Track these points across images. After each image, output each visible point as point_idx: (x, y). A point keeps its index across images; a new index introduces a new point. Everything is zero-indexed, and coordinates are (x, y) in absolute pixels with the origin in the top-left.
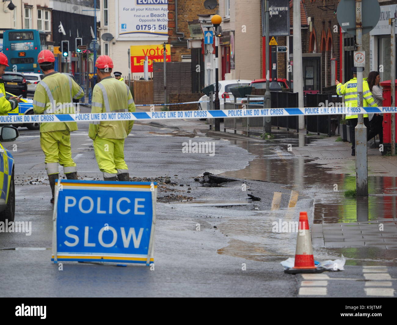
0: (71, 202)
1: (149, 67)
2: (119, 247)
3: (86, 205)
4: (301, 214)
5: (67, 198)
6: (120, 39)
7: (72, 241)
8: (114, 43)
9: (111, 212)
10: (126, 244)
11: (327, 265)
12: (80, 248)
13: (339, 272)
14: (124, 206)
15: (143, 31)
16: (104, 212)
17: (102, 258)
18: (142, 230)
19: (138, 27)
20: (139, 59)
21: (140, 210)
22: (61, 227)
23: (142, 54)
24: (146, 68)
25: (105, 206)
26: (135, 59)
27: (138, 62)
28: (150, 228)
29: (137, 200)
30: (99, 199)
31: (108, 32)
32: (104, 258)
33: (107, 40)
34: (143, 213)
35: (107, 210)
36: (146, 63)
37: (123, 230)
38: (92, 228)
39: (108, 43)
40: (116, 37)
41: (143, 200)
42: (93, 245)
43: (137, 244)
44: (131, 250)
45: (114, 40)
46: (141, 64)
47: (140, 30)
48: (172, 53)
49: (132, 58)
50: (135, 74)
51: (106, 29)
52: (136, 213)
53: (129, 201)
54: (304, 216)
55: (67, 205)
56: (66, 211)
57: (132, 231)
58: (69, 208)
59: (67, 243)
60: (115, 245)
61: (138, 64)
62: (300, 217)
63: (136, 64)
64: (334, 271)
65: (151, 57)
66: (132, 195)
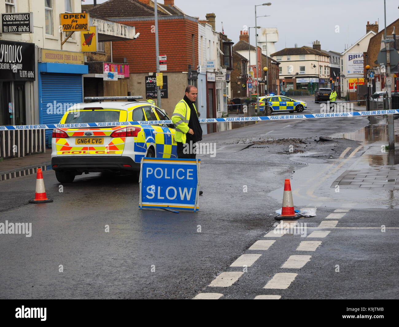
0: (150, 171)
1: (355, 87)
2: (178, 200)
3: (159, 173)
4: (286, 180)
5: (148, 169)
6: (347, 77)
7: (151, 195)
8: (345, 78)
9: (173, 178)
10: (182, 198)
11: (304, 213)
12: (155, 200)
13: (311, 218)
14: (181, 174)
15: (356, 73)
16: (169, 178)
17: (168, 206)
18: (191, 189)
19: (354, 72)
20: (352, 84)
21: (190, 176)
22: (145, 187)
23: (353, 82)
24: (354, 87)
25: (169, 174)
26: (350, 84)
27: (352, 85)
28: (196, 188)
29: (188, 170)
30: (166, 169)
31: (343, 74)
32: (169, 206)
33: (342, 77)
34: (192, 179)
35: (171, 177)
36: (354, 85)
37: (180, 189)
38: (162, 187)
39: (343, 78)
40: (346, 76)
41: (192, 170)
42: (163, 198)
43: (188, 198)
44: (185, 201)
45: (345, 77)
46: (353, 86)
47: (355, 73)
48: (364, 81)
49: (349, 84)
50: (350, 90)
51: (342, 73)
52: (188, 178)
53: (184, 171)
54: (287, 182)
55: (148, 173)
56: (147, 177)
57: (186, 190)
58: (149, 175)
59: (147, 196)
60: (175, 198)
61: (352, 86)
62: (285, 183)
63: (351, 86)
64: (308, 217)
65: (356, 83)
66: (186, 167)
